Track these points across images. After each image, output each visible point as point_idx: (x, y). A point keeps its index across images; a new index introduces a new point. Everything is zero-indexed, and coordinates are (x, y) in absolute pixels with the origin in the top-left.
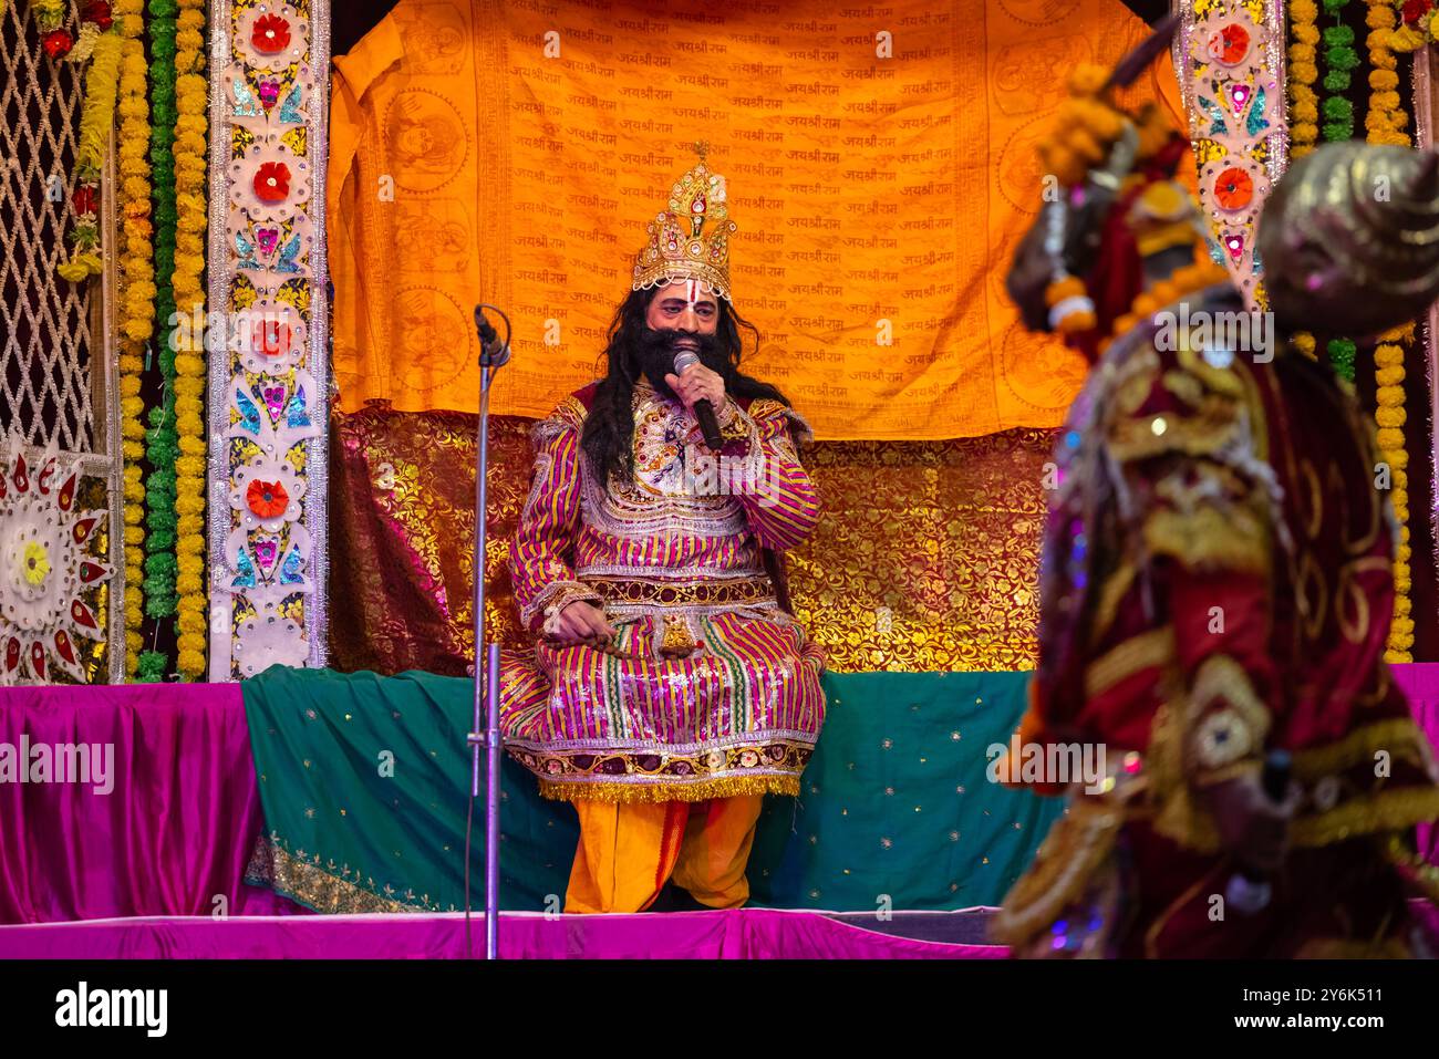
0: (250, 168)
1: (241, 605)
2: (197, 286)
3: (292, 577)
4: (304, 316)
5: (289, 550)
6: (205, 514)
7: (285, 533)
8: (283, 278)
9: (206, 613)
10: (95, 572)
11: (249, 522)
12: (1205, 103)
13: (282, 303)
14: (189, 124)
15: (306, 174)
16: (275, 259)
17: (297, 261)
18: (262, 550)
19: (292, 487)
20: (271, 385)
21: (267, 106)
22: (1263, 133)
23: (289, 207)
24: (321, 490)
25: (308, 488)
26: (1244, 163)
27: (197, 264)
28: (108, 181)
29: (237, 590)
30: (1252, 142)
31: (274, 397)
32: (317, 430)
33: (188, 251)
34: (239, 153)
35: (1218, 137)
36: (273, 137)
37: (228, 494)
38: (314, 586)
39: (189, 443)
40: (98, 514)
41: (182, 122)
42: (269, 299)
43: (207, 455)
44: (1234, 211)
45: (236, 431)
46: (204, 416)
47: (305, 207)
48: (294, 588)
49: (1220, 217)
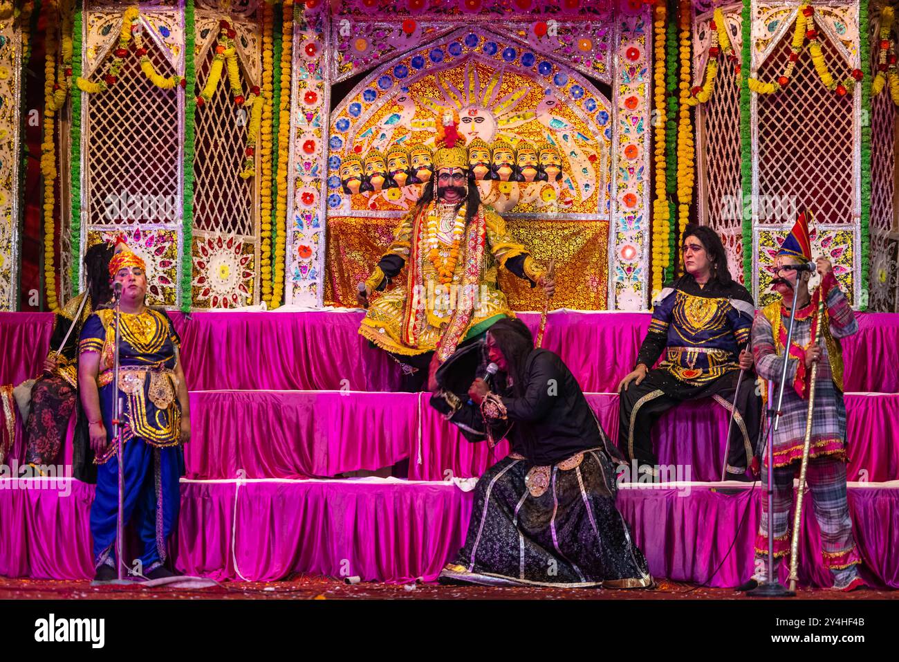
0: (302, 141)
1: (296, 286)
2: (284, 179)
3: (313, 278)
4: (319, 191)
5: (312, 269)
6: (284, 257)
7: (311, 264)
8: (313, 178)
9: (284, 290)
10: (249, 275)
11: (299, 259)
12: (622, 123)
13: (312, 187)
14: (283, 127)
15: (320, 144)
16: (310, 172)
17: (317, 173)
18: (304, 269)
19: (313, 247)
20: (307, 214)
21: (309, 121)
22: (642, 133)
23: (315, 155)
24: (323, 248)
25: (319, 248)
26: (635, 143)
27: (285, 173)
28: (258, 145)
29: (294, 281)
30: (638, 136)
31: (308, 218)
32: (322, 229)
33: (281, 169)
34: (299, 137)
35: (627, 134)
36: (310, 132)
37: (292, 250)
38: (319, 280)
39: (280, 232)
40: (250, 256)
41: (281, 126)
42: (308, 185)
43: (286, 237)
44: (631, 159)
45: (296, 229)
46: (285, 223)
47: (320, 155)
48: (314, 281)
49: (627, 161)
